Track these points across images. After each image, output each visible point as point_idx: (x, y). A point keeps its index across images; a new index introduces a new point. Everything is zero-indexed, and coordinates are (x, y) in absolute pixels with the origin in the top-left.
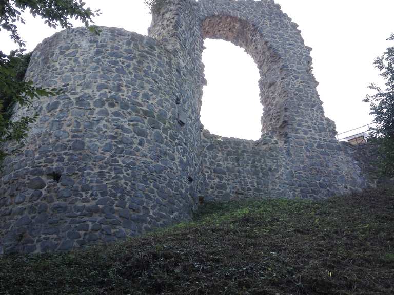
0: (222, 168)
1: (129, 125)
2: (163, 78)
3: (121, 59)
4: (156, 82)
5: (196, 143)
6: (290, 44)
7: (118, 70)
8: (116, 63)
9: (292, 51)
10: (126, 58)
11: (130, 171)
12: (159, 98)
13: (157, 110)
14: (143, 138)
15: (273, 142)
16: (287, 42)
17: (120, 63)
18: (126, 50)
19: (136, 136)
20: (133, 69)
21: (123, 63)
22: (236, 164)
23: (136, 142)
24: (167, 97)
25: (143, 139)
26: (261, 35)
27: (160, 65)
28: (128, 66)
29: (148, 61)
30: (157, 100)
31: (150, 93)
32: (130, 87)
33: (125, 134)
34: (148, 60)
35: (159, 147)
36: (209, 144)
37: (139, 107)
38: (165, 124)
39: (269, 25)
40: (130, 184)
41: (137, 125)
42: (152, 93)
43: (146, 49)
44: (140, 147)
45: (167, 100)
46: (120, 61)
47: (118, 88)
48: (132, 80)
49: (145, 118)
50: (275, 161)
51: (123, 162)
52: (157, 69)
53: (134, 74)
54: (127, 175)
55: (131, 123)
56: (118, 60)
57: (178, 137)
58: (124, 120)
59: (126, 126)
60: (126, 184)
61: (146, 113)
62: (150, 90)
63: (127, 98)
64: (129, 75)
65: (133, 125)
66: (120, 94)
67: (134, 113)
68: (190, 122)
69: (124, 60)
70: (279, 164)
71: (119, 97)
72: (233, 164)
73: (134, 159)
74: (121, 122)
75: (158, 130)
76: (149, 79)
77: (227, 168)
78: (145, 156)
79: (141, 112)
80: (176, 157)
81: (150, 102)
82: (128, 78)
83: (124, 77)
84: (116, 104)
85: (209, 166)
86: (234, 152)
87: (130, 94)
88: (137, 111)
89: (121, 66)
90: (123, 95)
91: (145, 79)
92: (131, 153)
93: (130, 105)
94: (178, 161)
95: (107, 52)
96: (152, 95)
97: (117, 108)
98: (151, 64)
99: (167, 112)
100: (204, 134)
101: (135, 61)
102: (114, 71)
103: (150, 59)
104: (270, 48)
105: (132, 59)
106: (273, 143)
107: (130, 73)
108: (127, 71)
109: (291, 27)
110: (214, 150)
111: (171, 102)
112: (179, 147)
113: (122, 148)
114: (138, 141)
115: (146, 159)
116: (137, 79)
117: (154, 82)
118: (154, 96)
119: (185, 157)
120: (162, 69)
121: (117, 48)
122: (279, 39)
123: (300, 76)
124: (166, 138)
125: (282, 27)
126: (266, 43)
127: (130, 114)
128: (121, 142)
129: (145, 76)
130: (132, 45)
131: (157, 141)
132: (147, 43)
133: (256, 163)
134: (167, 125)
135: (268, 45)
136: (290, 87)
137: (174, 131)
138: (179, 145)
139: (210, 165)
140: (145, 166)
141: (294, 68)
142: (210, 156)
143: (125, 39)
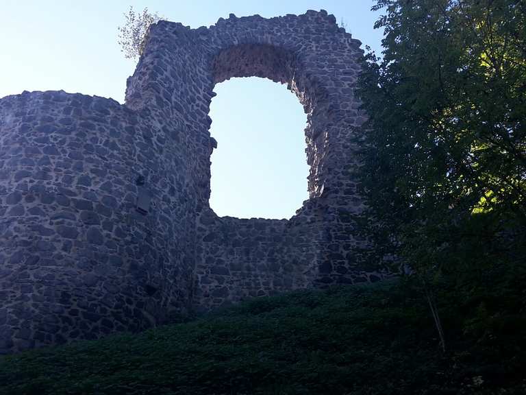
0: (224, 266)
1: (51, 224)
2: (115, 152)
3: (53, 134)
4: (105, 159)
5: (175, 235)
6: (345, 73)
7: (46, 150)
8: (46, 140)
9: (346, 83)
10: (60, 132)
11: (44, 288)
12: (106, 181)
13: (99, 198)
14: (71, 240)
15: (309, 221)
16: (341, 70)
17: (52, 140)
18: (62, 121)
19: (61, 238)
20: (68, 145)
21: (55, 139)
22: (245, 258)
23: (59, 246)
24: (121, 177)
25: (70, 242)
26: (302, 65)
27: (113, 133)
28: (62, 142)
29: (94, 132)
30: (102, 183)
31: (92, 175)
32: (61, 171)
33: (43, 237)
34: (95, 129)
35: (96, 249)
36: (207, 233)
37: (70, 198)
38: (110, 216)
39: (314, 49)
40: (41, 306)
41: (62, 223)
42: (94, 175)
43: (93, 115)
44: (63, 253)
45: (120, 182)
46: (52, 136)
47: (44, 175)
48: (66, 160)
49: (78, 212)
50: (304, 249)
51: (36, 276)
52: (107, 141)
53: (69, 152)
54: (38, 294)
55: (55, 221)
56: (49, 135)
57: (132, 232)
58: (44, 218)
59: (47, 226)
60: (35, 306)
61: (79, 205)
62: (92, 171)
63: (54, 187)
64: (62, 155)
65: (58, 223)
66: (45, 182)
67: (61, 207)
68: (165, 206)
69: (58, 135)
70: (310, 252)
71: (44, 187)
72: (241, 259)
73: (53, 271)
74: (41, 221)
75: (95, 226)
76: (92, 156)
77: (232, 265)
78: (71, 264)
79: (72, 204)
80: (124, 260)
81: (89, 188)
82: (60, 158)
83: (54, 158)
84: (36, 197)
85: (204, 265)
86: (244, 241)
87: (60, 181)
88: (66, 203)
89: (51, 143)
90: (48, 183)
91: (85, 156)
92: (48, 262)
93: (56, 196)
94: (128, 265)
95: (36, 126)
96: (94, 178)
97: (37, 202)
98: (98, 135)
99: (117, 199)
100: (201, 219)
101: (73, 134)
102: (42, 152)
103: (97, 127)
104: (313, 83)
105: (69, 132)
106: (308, 223)
107: (64, 152)
108: (59, 150)
109: (349, 47)
110: (215, 240)
111: (127, 183)
112: (132, 246)
113: (37, 257)
114: (62, 245)
115: (72, 269)
116: (73, 158)
117: (100, 159)
118: (98, 179)
119: (143, 259)
120: (116, 139)
121: (51, 119)
122: (329, 67)
123: (355, 118)
124: (108, 236)
125: (335, 49)
126: (308, 75)
127: (54, 209)
128: (37, 249)
129: (86, 153)
130: (72, 112)
131: (91, 242)
132: (95, 106)
133: (276, 254)
134: (113, 216)
135: (311, 79)
136: (338, 137)
137: (125, 224)
138: (132, 242)
139: (207, 262)
140: (68, 279)
141: (348, 109)
142: (208, 249)
143: (62, 106)
